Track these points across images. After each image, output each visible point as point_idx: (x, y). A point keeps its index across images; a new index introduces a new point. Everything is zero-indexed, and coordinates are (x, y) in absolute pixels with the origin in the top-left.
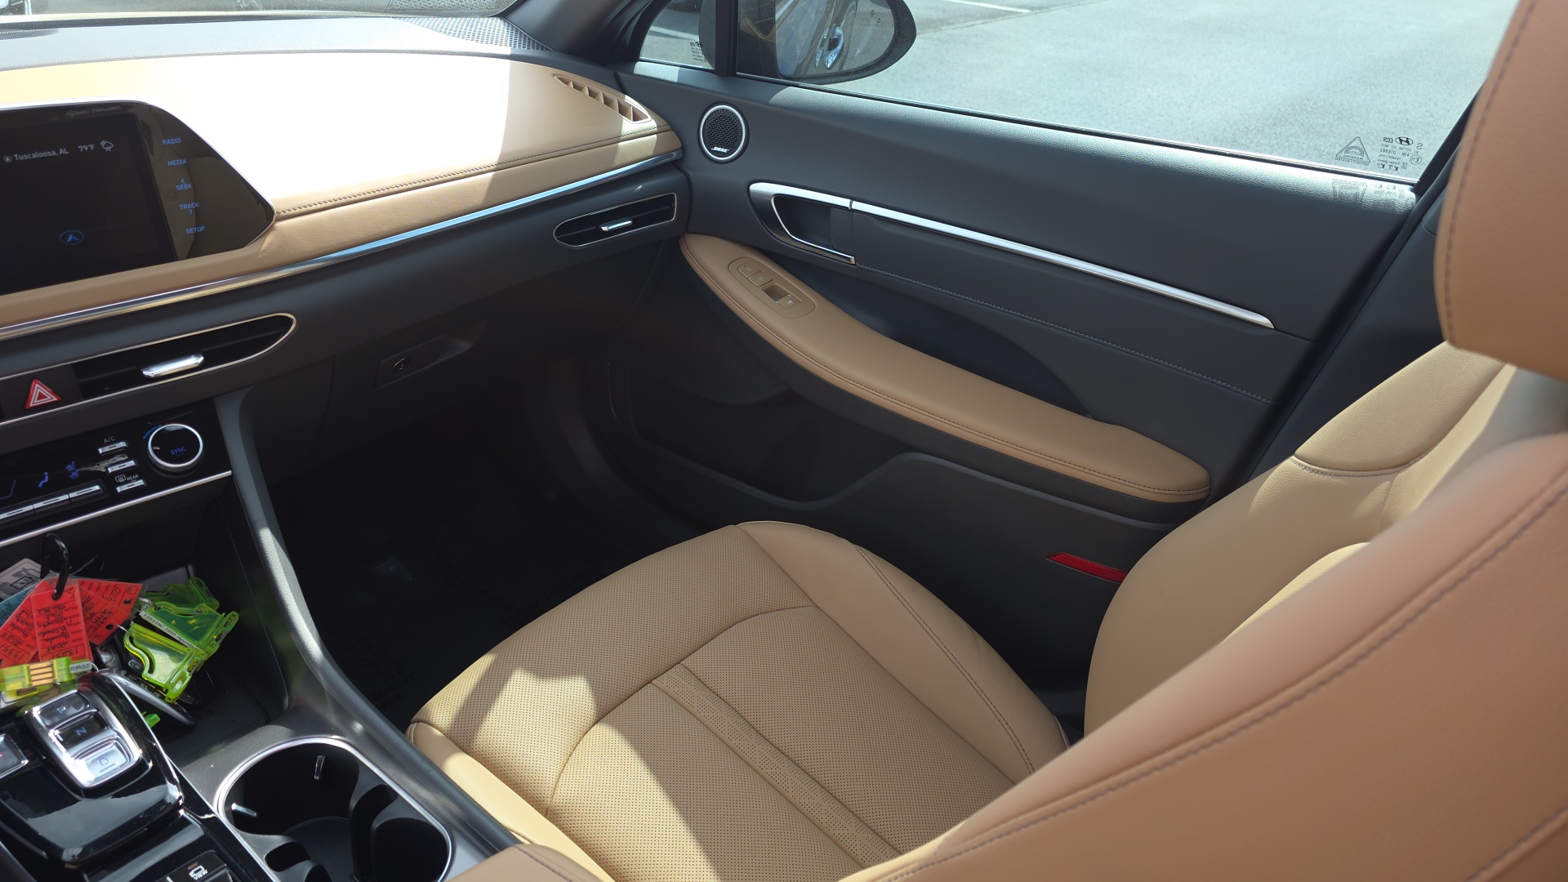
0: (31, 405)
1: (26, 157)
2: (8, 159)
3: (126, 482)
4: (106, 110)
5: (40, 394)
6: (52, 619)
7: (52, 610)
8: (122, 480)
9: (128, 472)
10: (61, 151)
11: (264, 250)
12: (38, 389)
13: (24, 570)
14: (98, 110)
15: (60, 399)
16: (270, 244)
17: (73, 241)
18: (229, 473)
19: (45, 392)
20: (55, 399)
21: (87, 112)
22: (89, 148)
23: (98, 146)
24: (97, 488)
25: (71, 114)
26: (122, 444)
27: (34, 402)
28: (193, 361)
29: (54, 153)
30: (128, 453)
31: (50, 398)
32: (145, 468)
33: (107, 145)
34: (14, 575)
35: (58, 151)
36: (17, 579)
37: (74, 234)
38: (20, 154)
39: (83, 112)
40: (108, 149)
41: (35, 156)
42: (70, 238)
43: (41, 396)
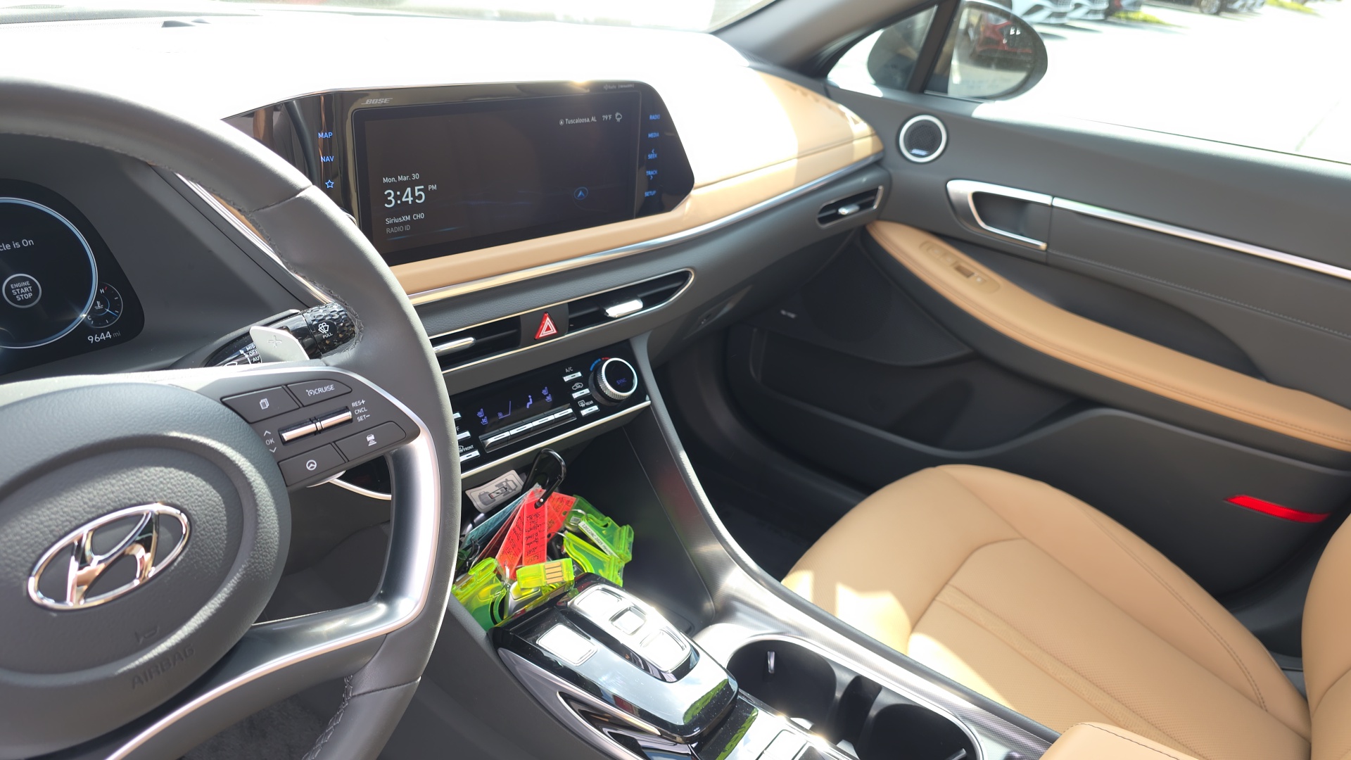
0: (541, 336)
1: (572, 122)
2: (562, 122)
3: (586, 407)
4: (627, 87)
5: (548, 325)
6: (533, 525)
7: (533, 518)
8: (583, 405)
9: (586, 398)
10: (593, 119)
11: (686, 214)
12: (548, 322)
13: (507, 481)
14: (621, 86)
15: (557, 332)
16: (690, 209)
17: (581, 196)
18: (647, 403)
19: (552, 327)
20: (555, 333)
22: (608, 118)
23: (613, 117)
24: (570, 411)
25: (606, 87)
26: (579, 374)
27: (543, 333)
28: (636, 305)
29: (588, 120)
30: (584, 382)
31: (553, 331)
32: (597, 396)
33: (619, 116)
34: (496, 486)
35: (590, 120)
36: (498, 488)
37: (584, 192)
38: (569, 119)
40: (618, 120)
41: (576, 121)
42: (580, 193)
43: (548, 329)
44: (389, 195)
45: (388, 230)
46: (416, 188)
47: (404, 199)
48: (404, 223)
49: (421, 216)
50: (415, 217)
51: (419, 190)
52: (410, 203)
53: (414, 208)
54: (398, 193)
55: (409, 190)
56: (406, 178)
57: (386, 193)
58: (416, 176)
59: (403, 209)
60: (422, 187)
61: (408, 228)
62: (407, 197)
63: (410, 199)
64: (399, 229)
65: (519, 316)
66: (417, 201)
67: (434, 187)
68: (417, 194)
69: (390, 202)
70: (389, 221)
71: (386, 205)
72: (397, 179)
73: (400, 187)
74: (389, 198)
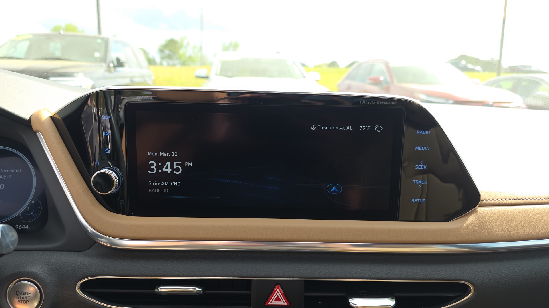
0: (269, 303)
1: (325, 128)
2: (313, 128)
4: (387, 103)
10: (348, 128)
11: (466, 228)
12: (278, 293)
14: (381, 103)
15: (289, 304)
16: (471, 223)
17: (334, 191)
19: (281, 298)
20: (286, 304)
21: (374, 103)
22: (366, 128)
23: (372, 128)
25: (363, 102)
28: (386, 302)
29: (343, 128)
33: (378, 128)
35: (345, 128)
37: (337, 187)
38: (322, 125)
39: (372, 102)
40: (379, 131)
41: (330, 128)
42: (334, 189)
43: (278, 299)
44: (153, 164)
45: (150, 190)
46: (175, 163)
47: (164, 169)
48: (163, 187)
49: (178, 184)
50: (173, 184)
51: (177, 165)
52: (169, 173)
53: (172, 177)
54: (160, 164)
55: (168, 163)
56: (166, 155)
57: (150, 163)
58: (175, 154)
59: (162, 176)
60: (180, 163)
61: (166, 191)
62: (167, 168)
63: (169, 170)
64: (159, 190)
65: (251, 280)
66: (175, 172)
67: (190, 164)
68: (175, 167)
69: (153, 170)
70: (151, 184)
71: (149, 172)
72: (159, 154)
73: (162, 161)
74: (152, 167)
